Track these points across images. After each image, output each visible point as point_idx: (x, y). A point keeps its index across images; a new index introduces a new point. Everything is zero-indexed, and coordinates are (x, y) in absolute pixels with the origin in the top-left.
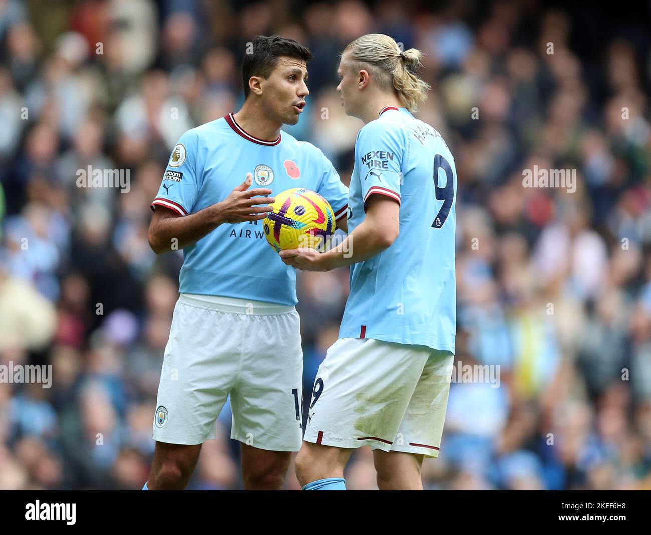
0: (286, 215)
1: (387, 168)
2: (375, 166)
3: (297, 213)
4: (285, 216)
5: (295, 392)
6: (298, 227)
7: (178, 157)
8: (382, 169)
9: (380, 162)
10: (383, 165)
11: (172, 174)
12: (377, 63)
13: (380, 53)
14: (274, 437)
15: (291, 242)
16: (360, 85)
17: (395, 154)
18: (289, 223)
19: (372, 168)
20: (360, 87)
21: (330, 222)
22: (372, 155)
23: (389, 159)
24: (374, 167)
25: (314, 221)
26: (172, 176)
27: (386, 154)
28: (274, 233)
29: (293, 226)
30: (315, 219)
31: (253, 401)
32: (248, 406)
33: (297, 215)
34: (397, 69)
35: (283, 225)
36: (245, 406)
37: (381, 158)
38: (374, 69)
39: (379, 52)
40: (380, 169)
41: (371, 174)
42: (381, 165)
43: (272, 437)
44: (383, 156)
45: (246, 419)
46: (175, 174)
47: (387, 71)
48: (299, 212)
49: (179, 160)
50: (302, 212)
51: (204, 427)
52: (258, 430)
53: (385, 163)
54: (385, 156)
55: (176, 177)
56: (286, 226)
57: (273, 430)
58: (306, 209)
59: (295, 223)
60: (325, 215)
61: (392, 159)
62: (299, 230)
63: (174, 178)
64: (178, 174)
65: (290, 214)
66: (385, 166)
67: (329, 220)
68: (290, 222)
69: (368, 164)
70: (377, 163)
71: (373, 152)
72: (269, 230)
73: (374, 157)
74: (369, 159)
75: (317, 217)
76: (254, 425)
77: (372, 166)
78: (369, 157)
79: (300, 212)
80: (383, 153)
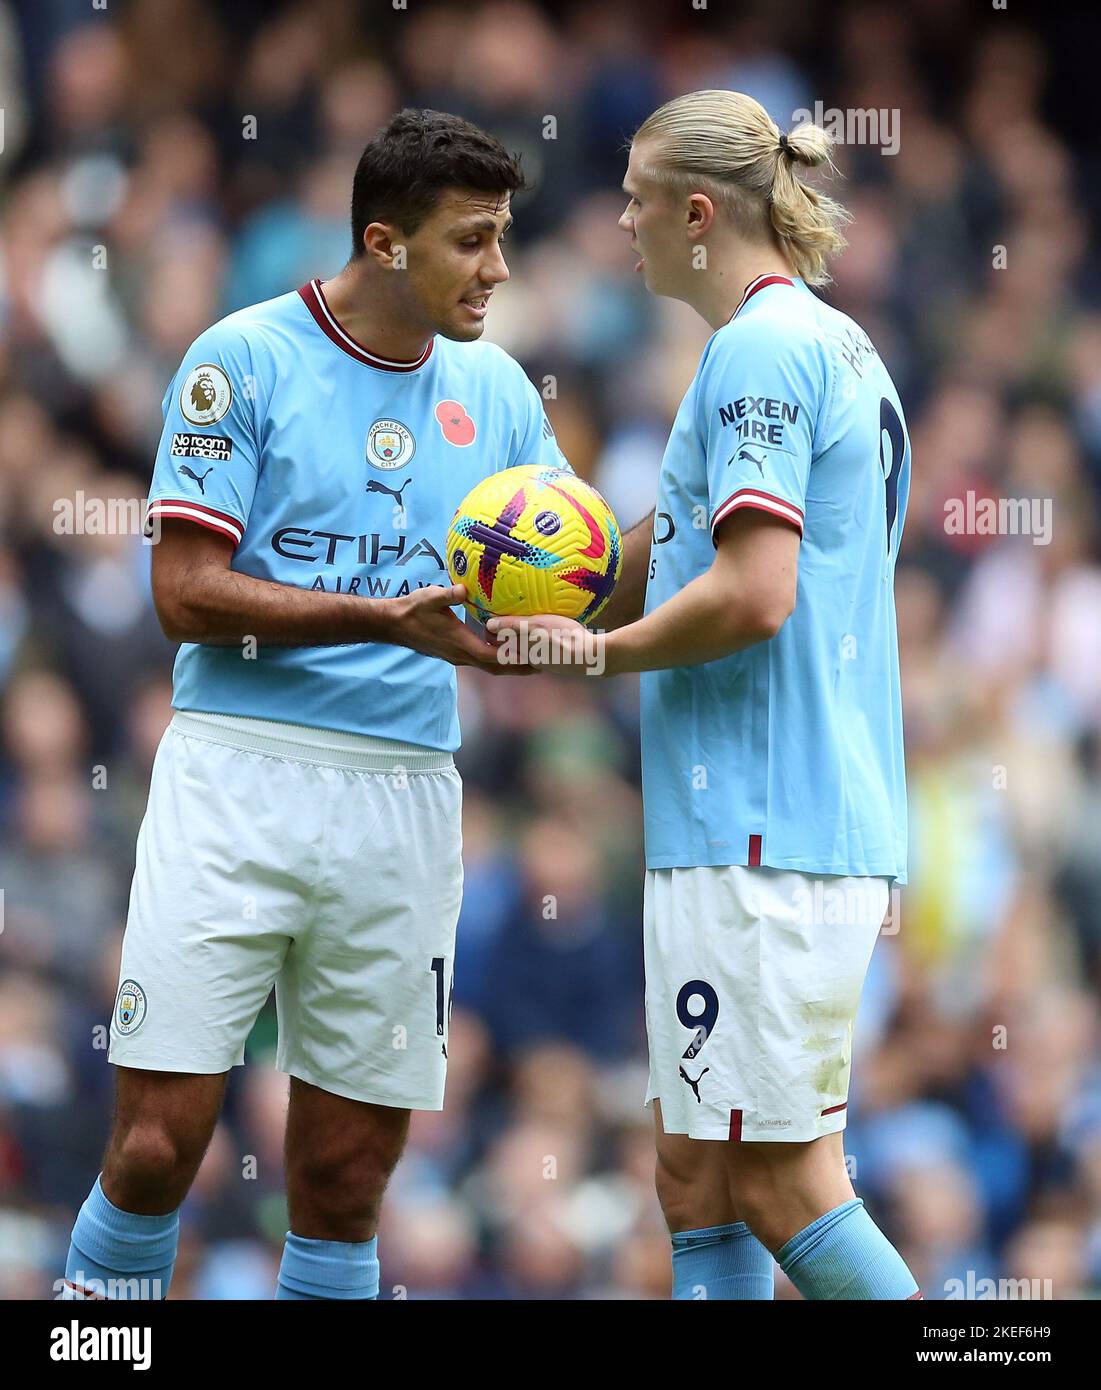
0: (514, 533)
1: (780, 443)
2: (754, 435)
3: (540, 530)
4: (510, 534)
5: (438, 964)
6: (542, 564)
7: (209, 398)
8: (768, 444)
9: (763, 426)
10: (772, 434)
11: (204, 442)
12: (735, 176)
13: (738, 151)
14: (380, 1072)
15: (521, 598)
16: (691, 229)
17: (804, 410)
18: (521, 551)
19: (746, 440)
20: (692, 234)
21: (615, 556)
22: (748, 404)
23: (786, 422)
24: (750, 438)
25: (582, 551)
26: (204, 447)
27: (780, 406)
28: (480, 573)
29: (531, 560)
30: (584, 547)
31: (341, 979)
32: (324, 990)
33: (540, 535)
34: (779, 186)
35: (504, 556)
36: (316, 988)
37: (768, 415)
38: (726, 189)
39: (736, 147)
40: (763, 443)
41: (744, 455)
42: (766, 434)
43: (376, 1071)
44: (773, 412)
45: (314, 1021)
46: (213, 442)
47: (757, 192)
48: (546, 526)
49: (214, 406)
50: (552, 527)
51: (230, 1030)
52: (341, 1052)
53: (776, 430)
54: (779, 413)
55: (215, 448)
56: (513, 558)
57: (378, 1054)
58: (562, 520)
59: (534, 554)
60: (605, 537)
61: (793, 420)
62: (543, 570)
63: (211, 452)
64: (219, 442)
65: (524, 531)
66: (775, 438)
67: (612, 551)
68: (525, 550)
69: (739, 428)
70: (759, 427)
71: (751, 398)
72: (465, 564)
73: (752, 409)
74: (741, 416)
75: (587, 540)
76: (333, 1038)
77: (746, 434)
78: (742, 411)
79: (549, 526)
80: (772, 405)
